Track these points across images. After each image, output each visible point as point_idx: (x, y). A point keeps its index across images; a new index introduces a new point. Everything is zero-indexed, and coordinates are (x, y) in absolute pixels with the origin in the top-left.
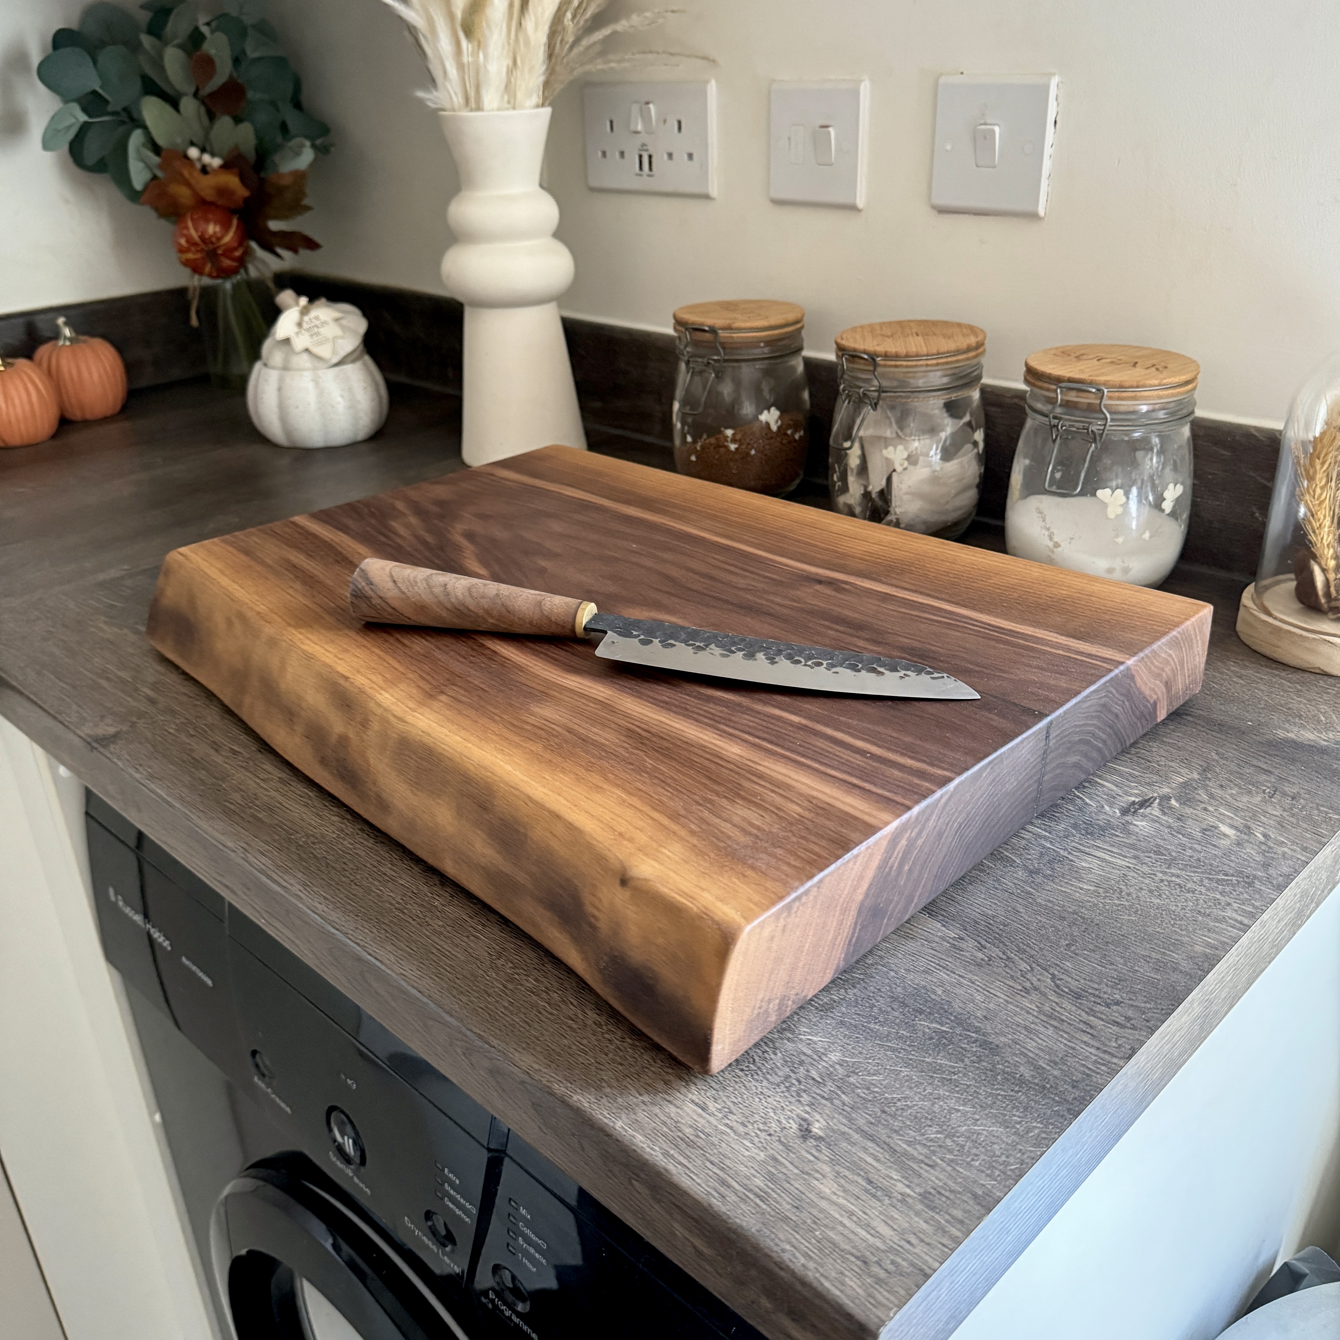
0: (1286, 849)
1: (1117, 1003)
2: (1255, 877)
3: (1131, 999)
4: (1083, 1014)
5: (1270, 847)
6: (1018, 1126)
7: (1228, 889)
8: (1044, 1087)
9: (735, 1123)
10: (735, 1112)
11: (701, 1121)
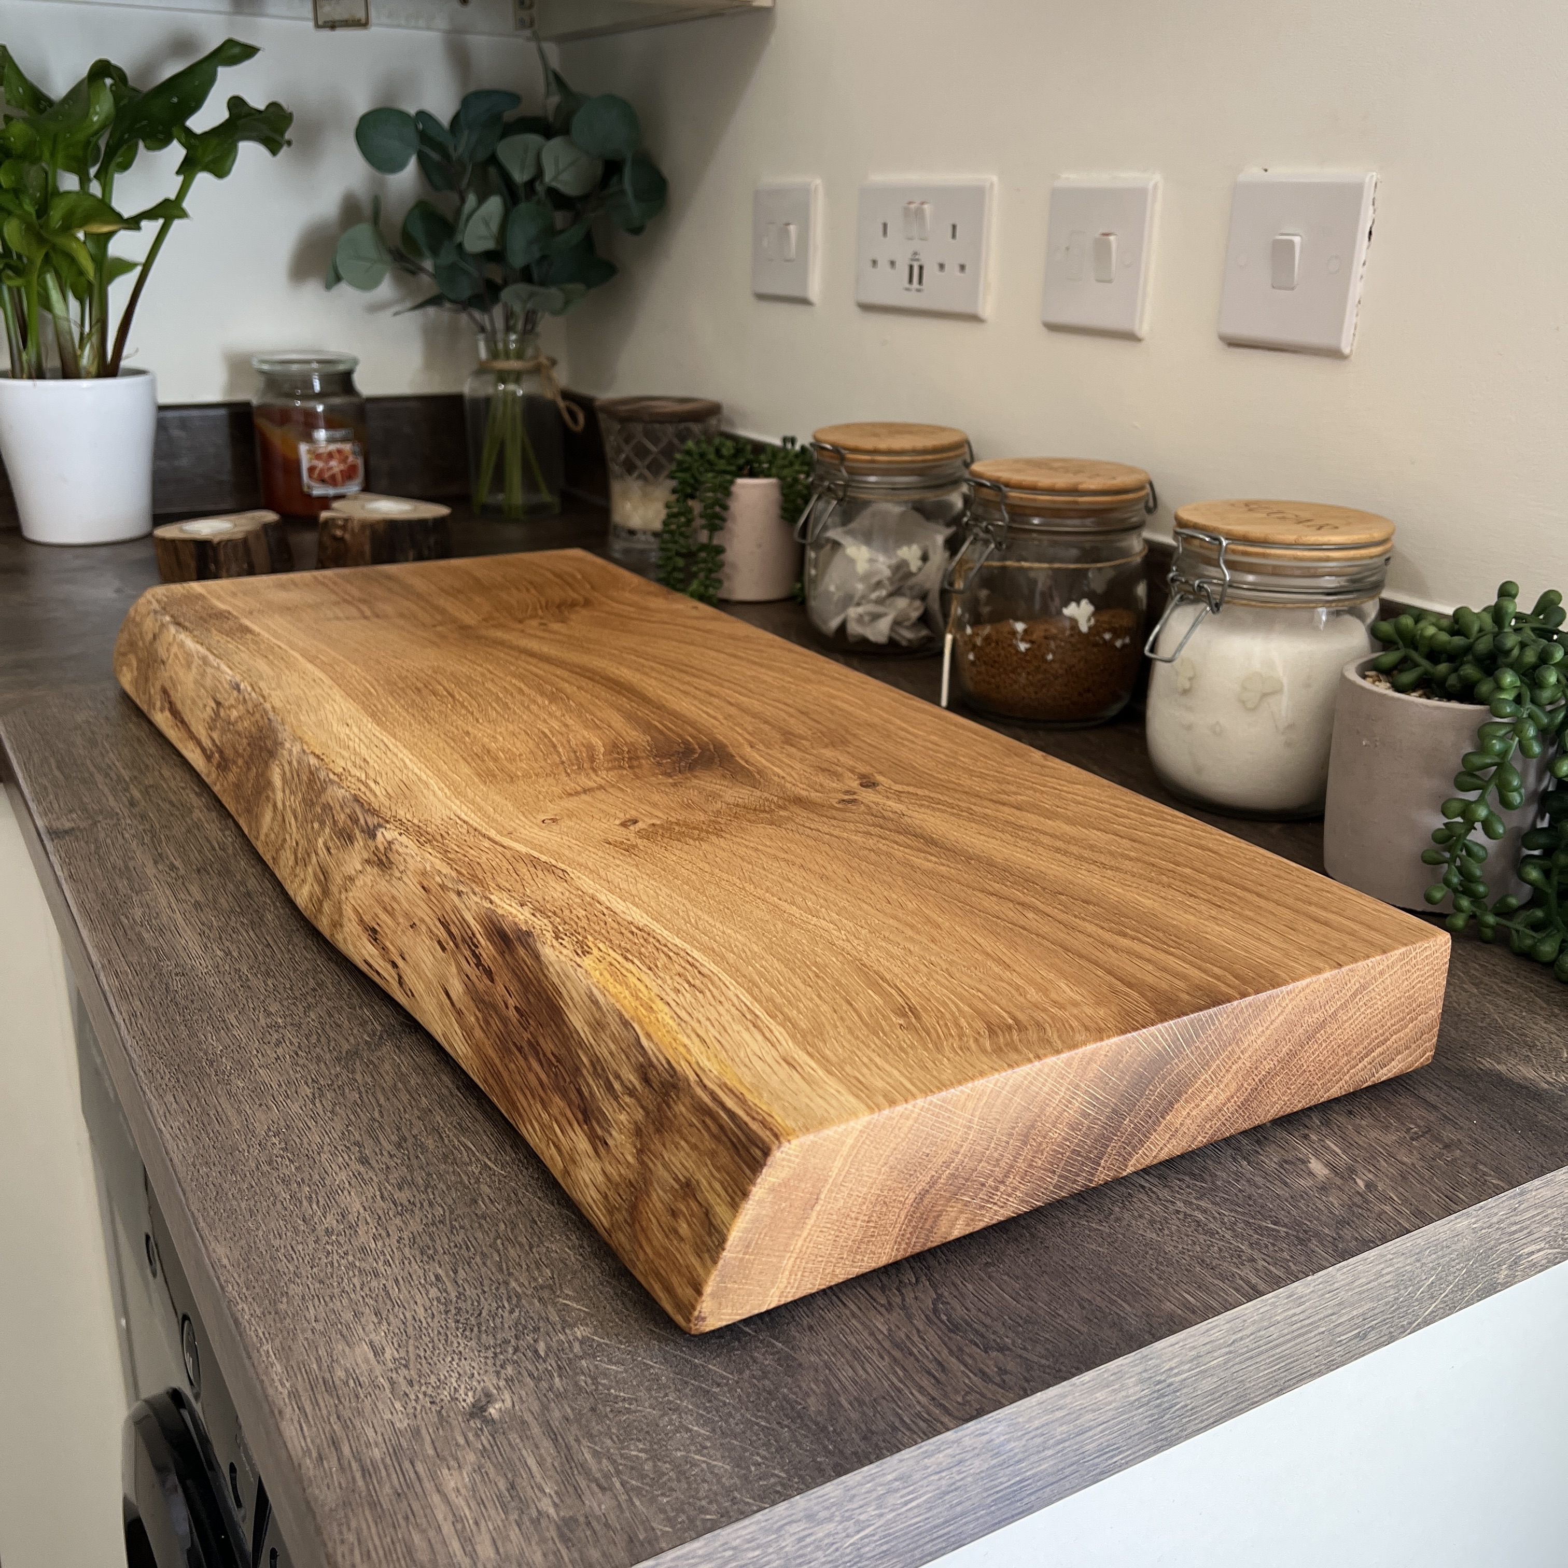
0: (1388, 1209)
2: (1317, 1234)
3: (1025, 1349)
4: (945, 1352)
5: (1366, 1201)
6: (753, 1468)
7: (1266, 1240)
8: (824, 1429)
9: (401, 1380)
10: (411, 1366)
11: (364, 1367)
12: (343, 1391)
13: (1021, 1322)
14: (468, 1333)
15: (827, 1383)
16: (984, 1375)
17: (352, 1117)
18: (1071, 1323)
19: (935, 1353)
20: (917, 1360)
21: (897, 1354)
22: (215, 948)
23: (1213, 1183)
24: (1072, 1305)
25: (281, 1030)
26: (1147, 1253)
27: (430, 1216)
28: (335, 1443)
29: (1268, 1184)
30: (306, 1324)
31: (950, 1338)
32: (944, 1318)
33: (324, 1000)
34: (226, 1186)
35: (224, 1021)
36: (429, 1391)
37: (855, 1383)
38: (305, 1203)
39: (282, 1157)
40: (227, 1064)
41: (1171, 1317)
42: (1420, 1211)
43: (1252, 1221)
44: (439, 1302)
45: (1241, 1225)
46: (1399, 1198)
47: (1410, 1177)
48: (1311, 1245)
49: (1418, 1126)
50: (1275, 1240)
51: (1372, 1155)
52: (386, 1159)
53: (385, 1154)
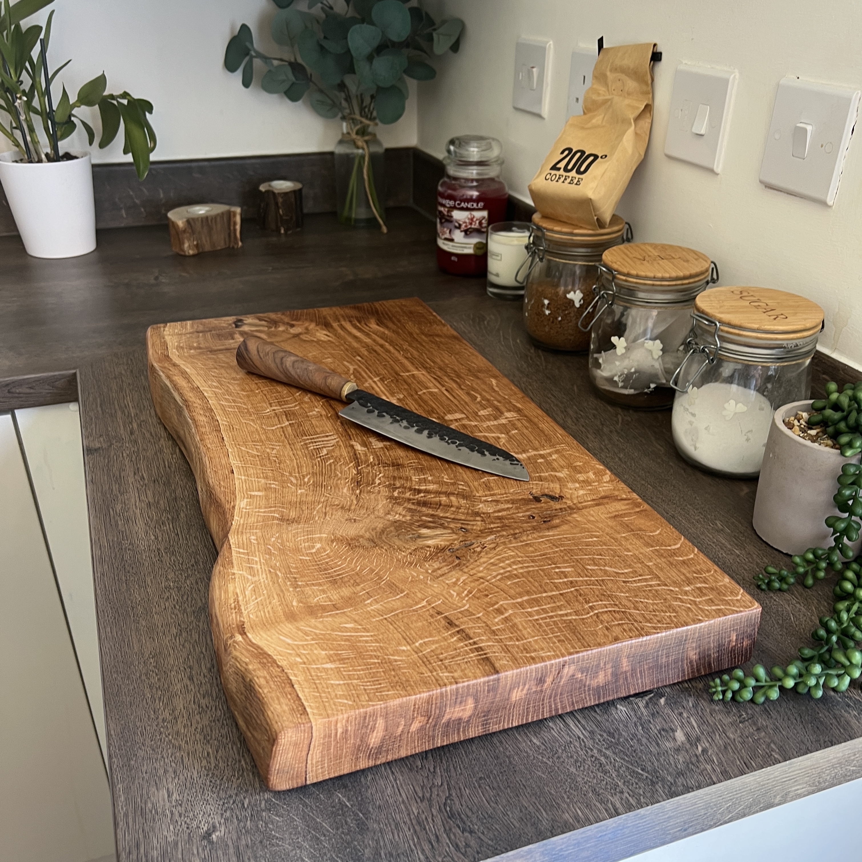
0: (708, 767)
1: (471, 832)
2: (663, 780)
3: (483, 833)
4: (442, 830)
5: (698, 761)
7: (633, 780)
9: (177, 812)
10: (183, 805)
11: (162, 803)
12: (149, 816)
13: (486, 816)
14: (214, 789)
15: (378, 842)
16: (457, 847)
17: (192, 650)
18: (512, 820)
19: (437, 830)
20: (427, 833)
21: (417, 828)
22: (151, 534)
23: (618, 740)
24: (516, 809)
25: (171, 591)
26: (567, 781)
27: (214, 716)
28: (138, 846)
29: (648, 744)
30: (141, 774)
31: (447, 822)
32: (448, 809)
33: (196, 573)
34: (123, 686)
35: (145, 582)
36: (188, 822)
37: (392, 843)
38: (157, 701)
39: (153, 672)
40: (140, 609)
41: (566, 822)
42: (726, 771)
43: (630, 767)
44: (205, 769)
45: (624, 769)
46: (717, 761)
47: (729, 748)
48: (657, 787)
49: (747, 714)
50: (639, 781)
51: (713, 730)
52: (201, 678)
53: (202, 674)
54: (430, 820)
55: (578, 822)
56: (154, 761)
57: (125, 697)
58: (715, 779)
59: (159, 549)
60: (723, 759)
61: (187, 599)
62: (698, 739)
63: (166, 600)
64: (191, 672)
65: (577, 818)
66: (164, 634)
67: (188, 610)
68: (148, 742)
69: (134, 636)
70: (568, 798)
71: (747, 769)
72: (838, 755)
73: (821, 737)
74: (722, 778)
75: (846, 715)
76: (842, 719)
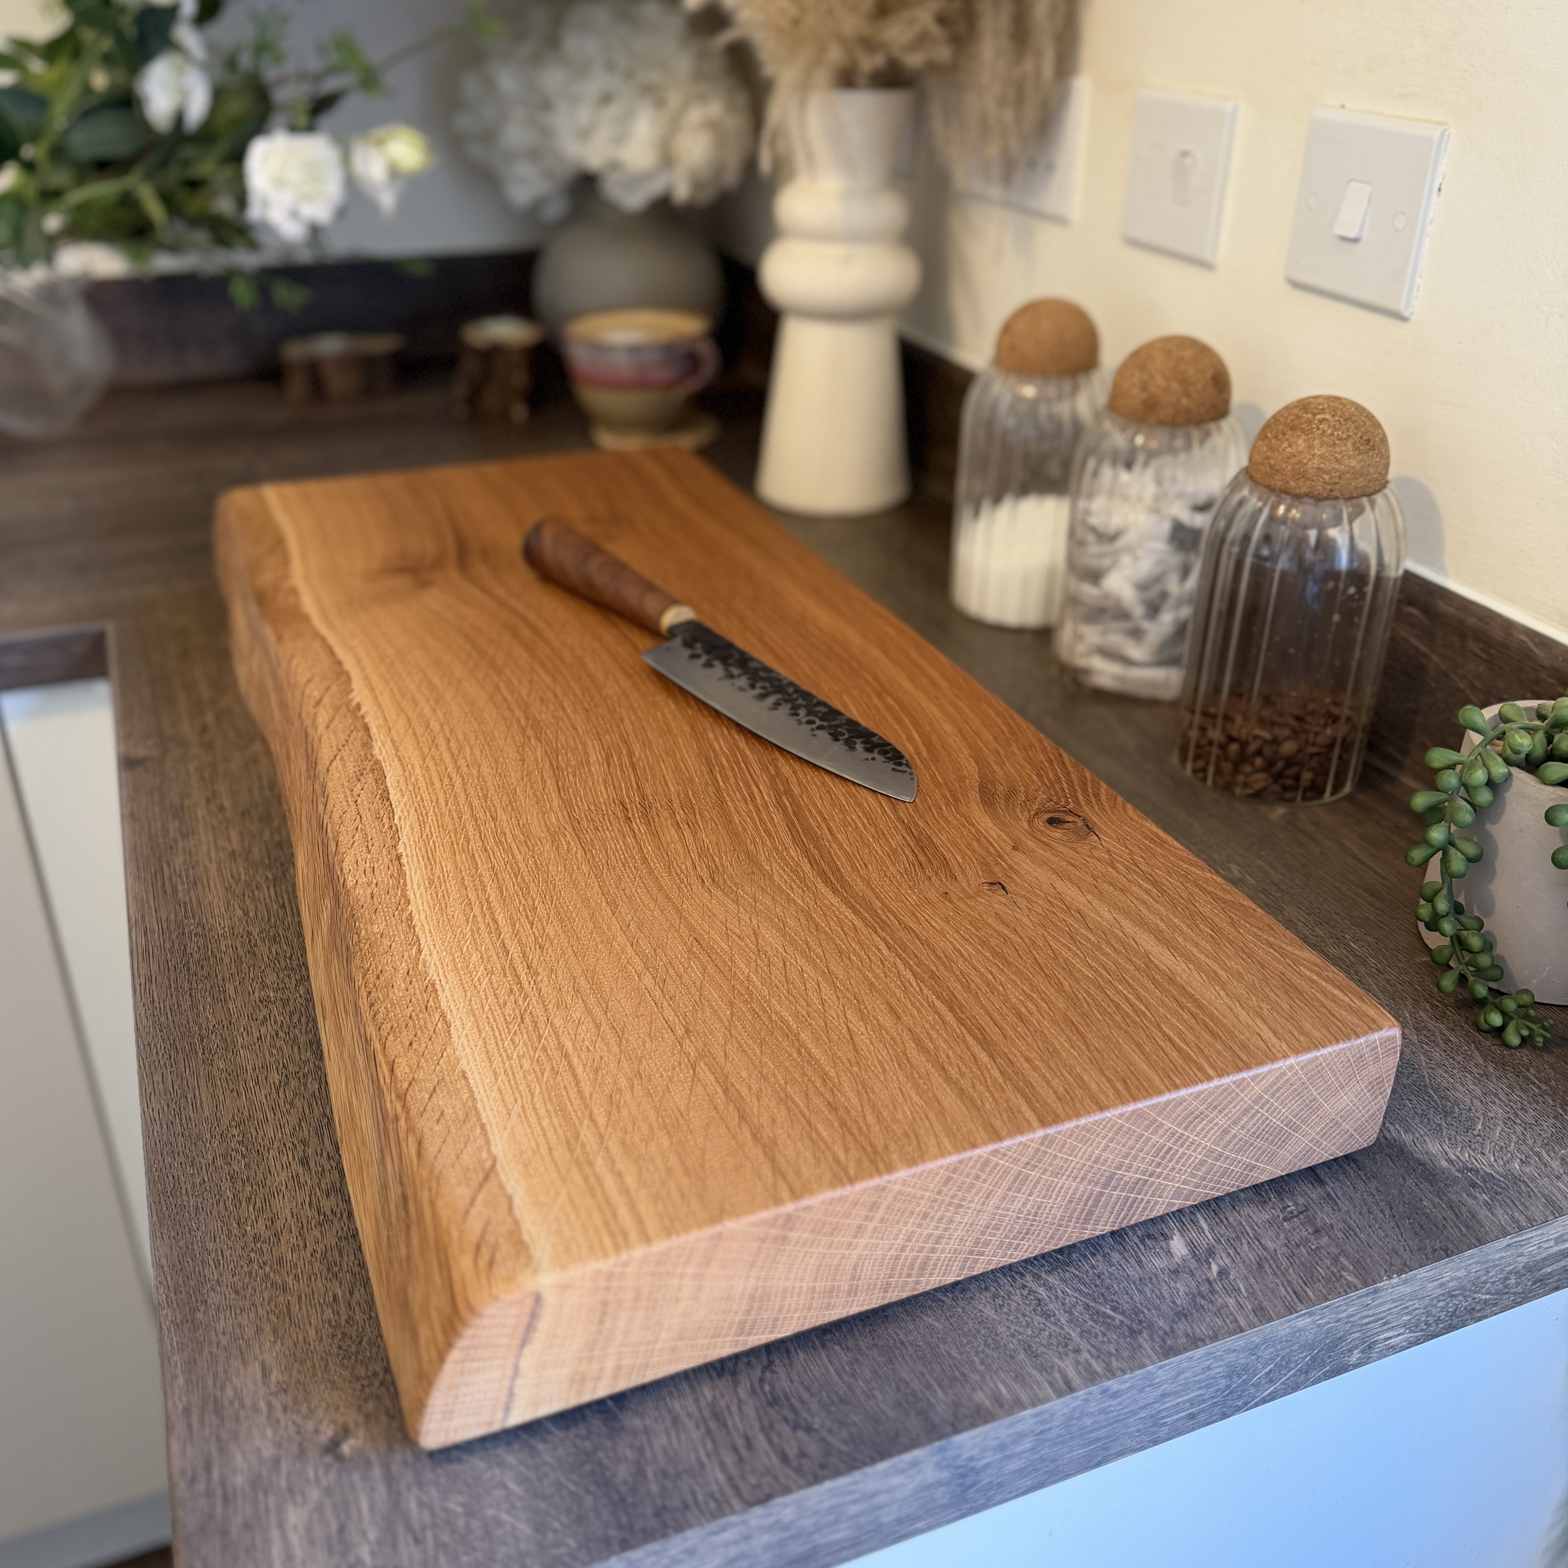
0: (1231, 1302)
1: (809, 1429)
2: (1151, 1327)
3: (830, 1431)
4: (757, 1426)
5: (1213, 1291)
6: (550, 1535)
7: (1098, 1329)
9: (278, 1405)
10: (290, 1391)
11: (251, 1388)
12: (228, 1412)
13: (836, 1400)
14: (345, 1361)
16: (784, 1458)
18: (882, 1406)
19: (747, 1427)
20: (729, 1433)
22: (236, 905)
24: (890, 1385)
25: (270, 1006)
26: (979, 1332)
30: (214, 1337)
31: (766, 1412)
32: (767, 1388)
34: (183, 1179)
35: (224, 992)
36: (298, 1421)
37: (666, 1452)
38: (244, 1204)
39: (237, 1151)
40: (215, 1041)
41: (979, 1407)
42: (1262, 1309)
43: (1092, 1304)
44: (330, 1325)
45: (1080, 1308)
46: (1246, 1290)
47: (1266, 1266)
48: (1141, 1340)
49: (1296, 1204)
50: (1107, 1329)
51: (1237, 1236)
52: (324, 1161)
53: (325, 1154)
54: (734, 1409)
55: (1001, 1406)
56: (238, 1312)
57: (185, 1198)
58: (1242, 1323)
59: (249, 933)
60: (1256, 1286)
61: (300, 1021)
62: (1211, 1252)
63: (263, 1023)
64: (304, 1151)
65: (998, 1400)
66: (257, 1083)
67: (302, 1040)
68: (228, 1278)
69: (203, 1088)
70: (982, 1363)
71: (1299, 1304)
72: (1458, 1274)
73: (1427, 1241)
74: (1255, 1320)
75: (1470, 1201)
76: (1463, 1208)
